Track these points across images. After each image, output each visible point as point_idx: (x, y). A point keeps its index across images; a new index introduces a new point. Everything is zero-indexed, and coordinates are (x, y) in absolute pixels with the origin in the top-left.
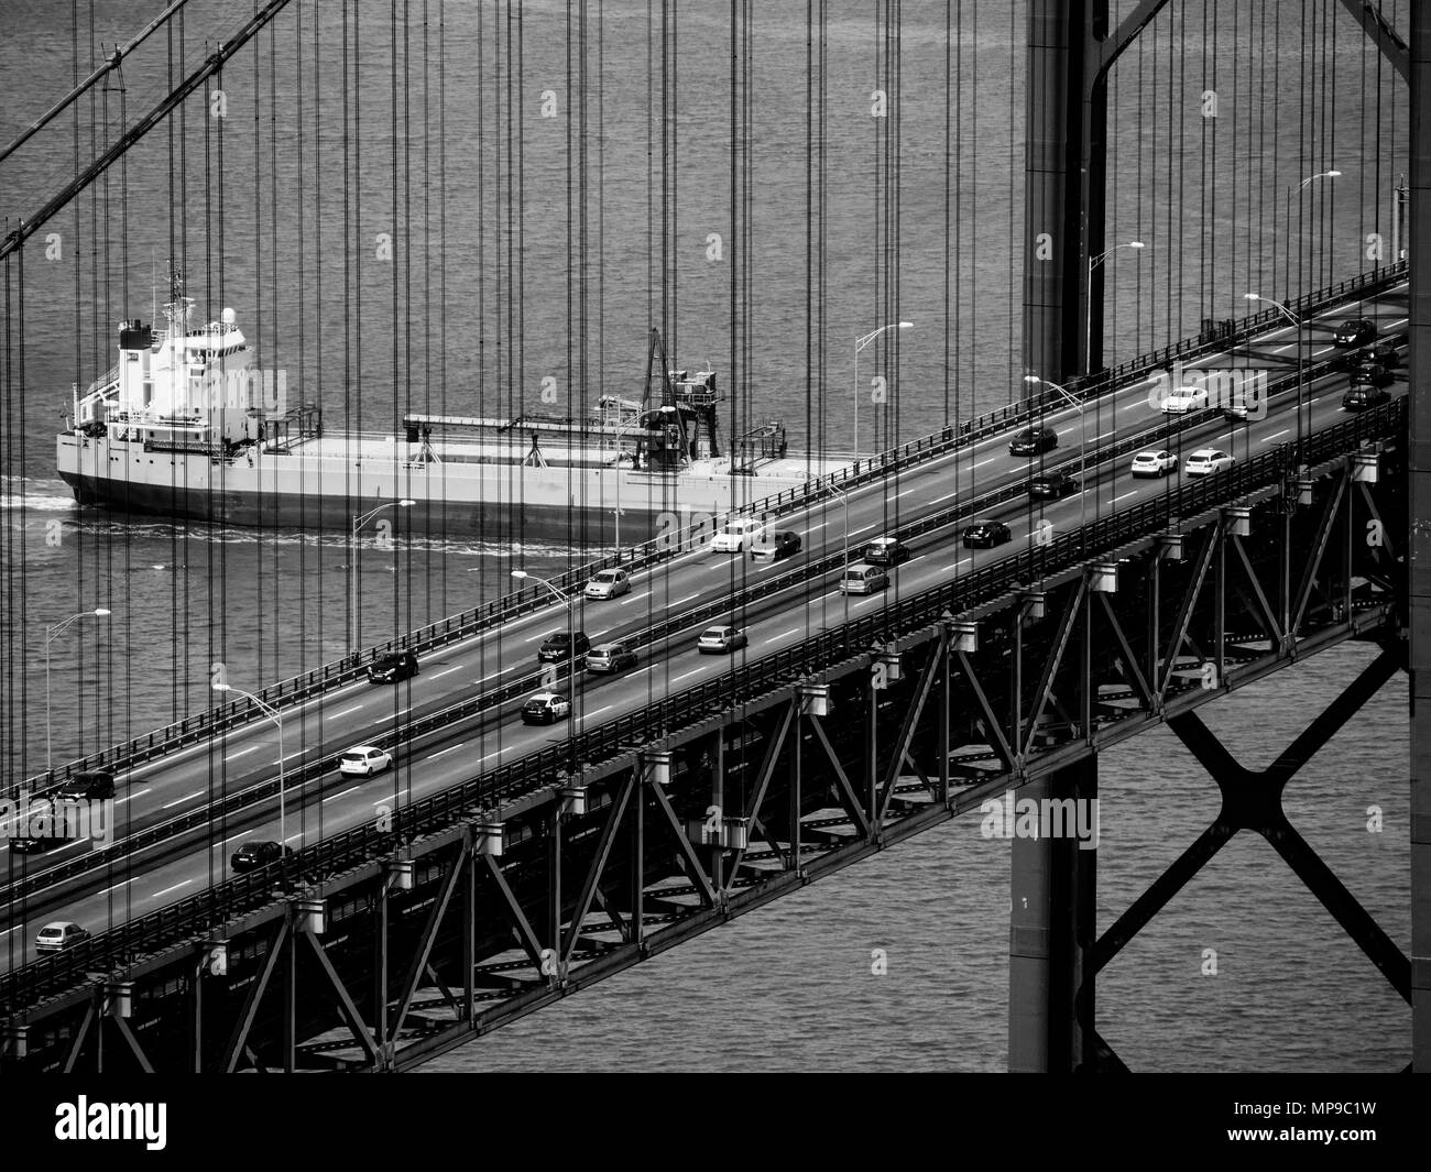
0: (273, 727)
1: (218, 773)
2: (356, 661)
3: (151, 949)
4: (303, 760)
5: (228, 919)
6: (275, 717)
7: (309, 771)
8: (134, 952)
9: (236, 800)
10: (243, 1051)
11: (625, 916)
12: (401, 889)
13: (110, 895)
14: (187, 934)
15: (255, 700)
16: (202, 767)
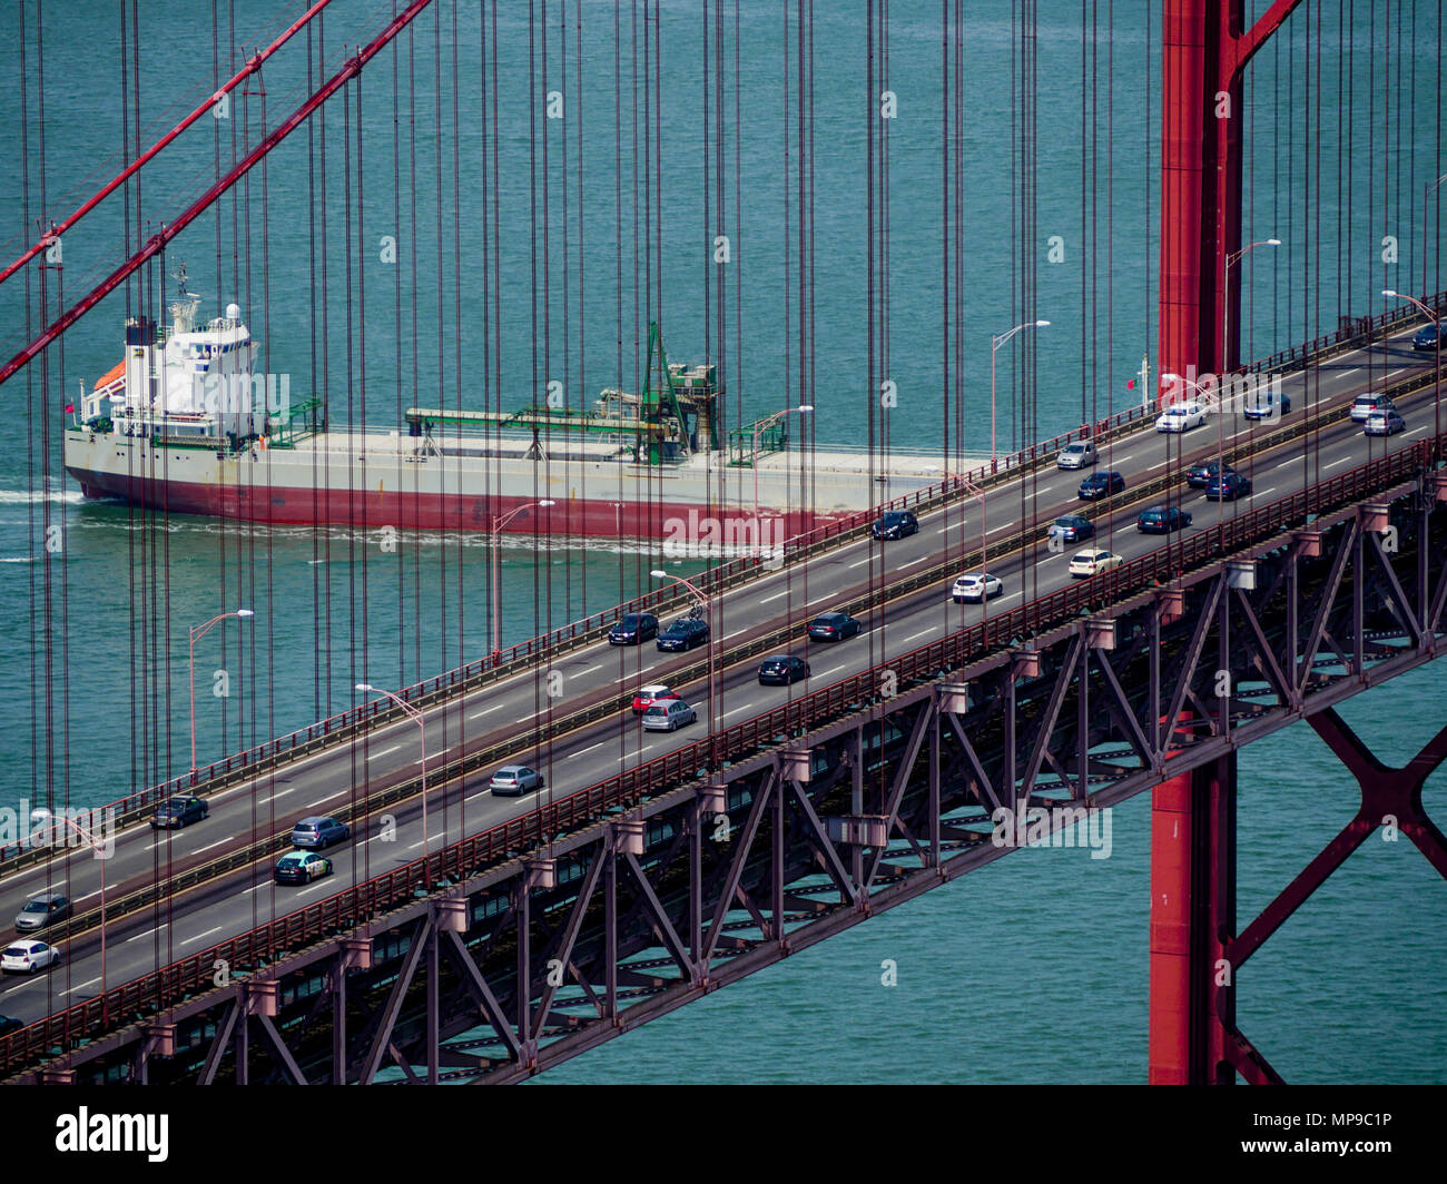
0: (414, 727)
1: (360, 773)
2: (497, 661)
3: (295, 948)
4: (445, 759)
5: (371, 917)
6: (416, 716)
7: (451, 770)
8: (278, 952)
9: (379, 800)
10: (387, 1049)
11: (767, 914)
12: (542, 888)
13: (255, 894)
14: (331, 932)
15: (397, 699)
16: (345, 767)
